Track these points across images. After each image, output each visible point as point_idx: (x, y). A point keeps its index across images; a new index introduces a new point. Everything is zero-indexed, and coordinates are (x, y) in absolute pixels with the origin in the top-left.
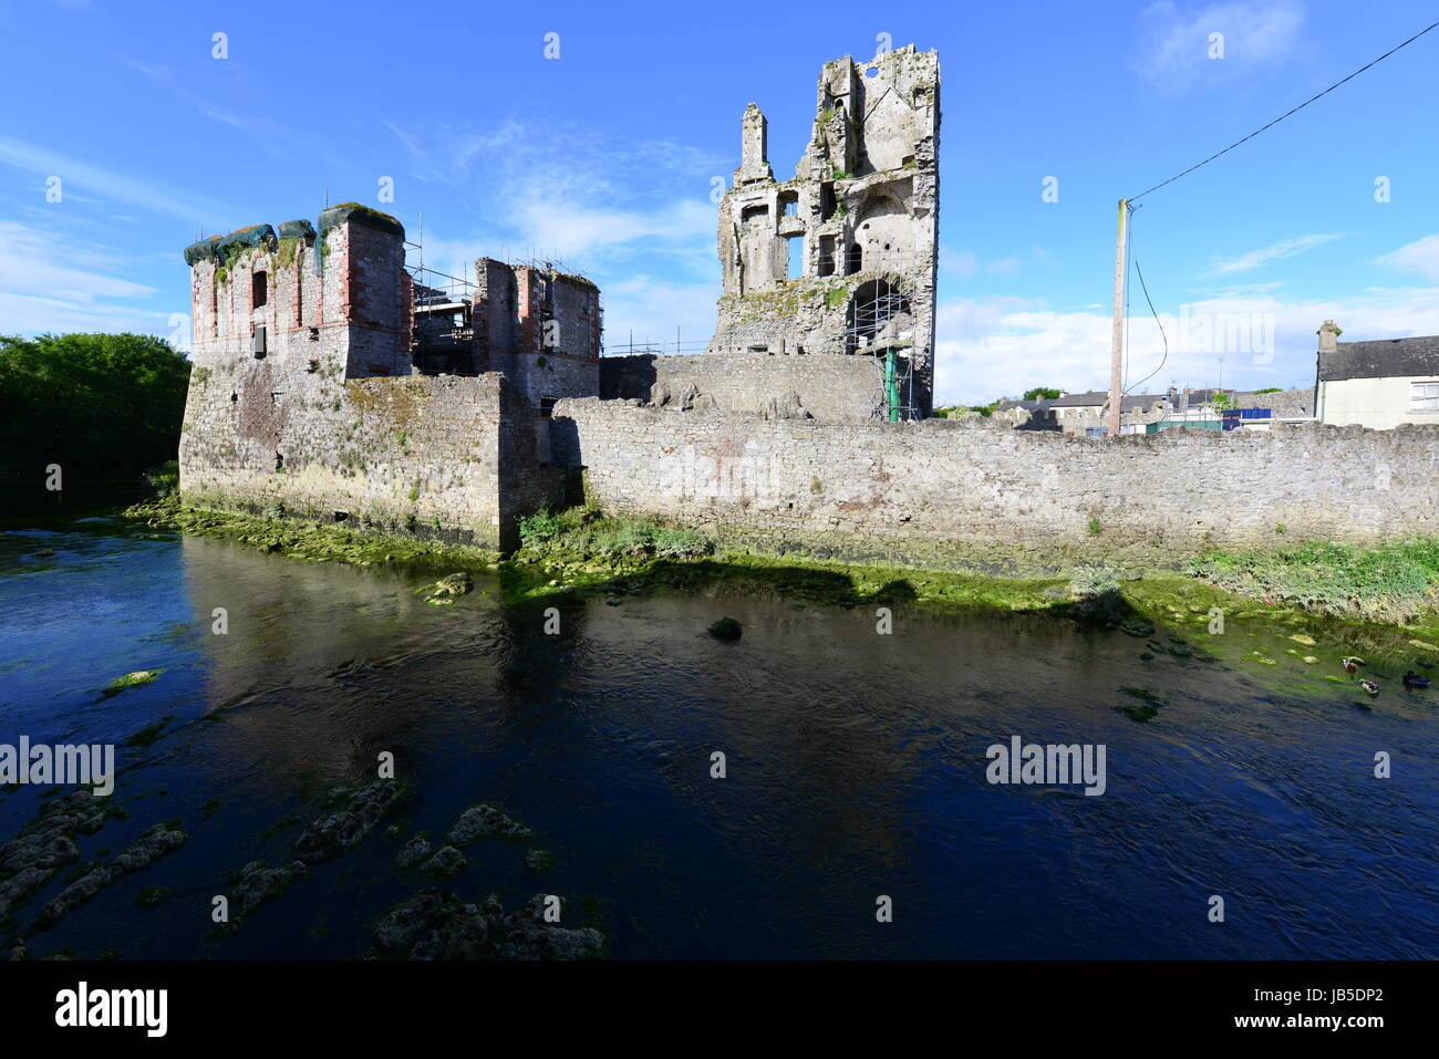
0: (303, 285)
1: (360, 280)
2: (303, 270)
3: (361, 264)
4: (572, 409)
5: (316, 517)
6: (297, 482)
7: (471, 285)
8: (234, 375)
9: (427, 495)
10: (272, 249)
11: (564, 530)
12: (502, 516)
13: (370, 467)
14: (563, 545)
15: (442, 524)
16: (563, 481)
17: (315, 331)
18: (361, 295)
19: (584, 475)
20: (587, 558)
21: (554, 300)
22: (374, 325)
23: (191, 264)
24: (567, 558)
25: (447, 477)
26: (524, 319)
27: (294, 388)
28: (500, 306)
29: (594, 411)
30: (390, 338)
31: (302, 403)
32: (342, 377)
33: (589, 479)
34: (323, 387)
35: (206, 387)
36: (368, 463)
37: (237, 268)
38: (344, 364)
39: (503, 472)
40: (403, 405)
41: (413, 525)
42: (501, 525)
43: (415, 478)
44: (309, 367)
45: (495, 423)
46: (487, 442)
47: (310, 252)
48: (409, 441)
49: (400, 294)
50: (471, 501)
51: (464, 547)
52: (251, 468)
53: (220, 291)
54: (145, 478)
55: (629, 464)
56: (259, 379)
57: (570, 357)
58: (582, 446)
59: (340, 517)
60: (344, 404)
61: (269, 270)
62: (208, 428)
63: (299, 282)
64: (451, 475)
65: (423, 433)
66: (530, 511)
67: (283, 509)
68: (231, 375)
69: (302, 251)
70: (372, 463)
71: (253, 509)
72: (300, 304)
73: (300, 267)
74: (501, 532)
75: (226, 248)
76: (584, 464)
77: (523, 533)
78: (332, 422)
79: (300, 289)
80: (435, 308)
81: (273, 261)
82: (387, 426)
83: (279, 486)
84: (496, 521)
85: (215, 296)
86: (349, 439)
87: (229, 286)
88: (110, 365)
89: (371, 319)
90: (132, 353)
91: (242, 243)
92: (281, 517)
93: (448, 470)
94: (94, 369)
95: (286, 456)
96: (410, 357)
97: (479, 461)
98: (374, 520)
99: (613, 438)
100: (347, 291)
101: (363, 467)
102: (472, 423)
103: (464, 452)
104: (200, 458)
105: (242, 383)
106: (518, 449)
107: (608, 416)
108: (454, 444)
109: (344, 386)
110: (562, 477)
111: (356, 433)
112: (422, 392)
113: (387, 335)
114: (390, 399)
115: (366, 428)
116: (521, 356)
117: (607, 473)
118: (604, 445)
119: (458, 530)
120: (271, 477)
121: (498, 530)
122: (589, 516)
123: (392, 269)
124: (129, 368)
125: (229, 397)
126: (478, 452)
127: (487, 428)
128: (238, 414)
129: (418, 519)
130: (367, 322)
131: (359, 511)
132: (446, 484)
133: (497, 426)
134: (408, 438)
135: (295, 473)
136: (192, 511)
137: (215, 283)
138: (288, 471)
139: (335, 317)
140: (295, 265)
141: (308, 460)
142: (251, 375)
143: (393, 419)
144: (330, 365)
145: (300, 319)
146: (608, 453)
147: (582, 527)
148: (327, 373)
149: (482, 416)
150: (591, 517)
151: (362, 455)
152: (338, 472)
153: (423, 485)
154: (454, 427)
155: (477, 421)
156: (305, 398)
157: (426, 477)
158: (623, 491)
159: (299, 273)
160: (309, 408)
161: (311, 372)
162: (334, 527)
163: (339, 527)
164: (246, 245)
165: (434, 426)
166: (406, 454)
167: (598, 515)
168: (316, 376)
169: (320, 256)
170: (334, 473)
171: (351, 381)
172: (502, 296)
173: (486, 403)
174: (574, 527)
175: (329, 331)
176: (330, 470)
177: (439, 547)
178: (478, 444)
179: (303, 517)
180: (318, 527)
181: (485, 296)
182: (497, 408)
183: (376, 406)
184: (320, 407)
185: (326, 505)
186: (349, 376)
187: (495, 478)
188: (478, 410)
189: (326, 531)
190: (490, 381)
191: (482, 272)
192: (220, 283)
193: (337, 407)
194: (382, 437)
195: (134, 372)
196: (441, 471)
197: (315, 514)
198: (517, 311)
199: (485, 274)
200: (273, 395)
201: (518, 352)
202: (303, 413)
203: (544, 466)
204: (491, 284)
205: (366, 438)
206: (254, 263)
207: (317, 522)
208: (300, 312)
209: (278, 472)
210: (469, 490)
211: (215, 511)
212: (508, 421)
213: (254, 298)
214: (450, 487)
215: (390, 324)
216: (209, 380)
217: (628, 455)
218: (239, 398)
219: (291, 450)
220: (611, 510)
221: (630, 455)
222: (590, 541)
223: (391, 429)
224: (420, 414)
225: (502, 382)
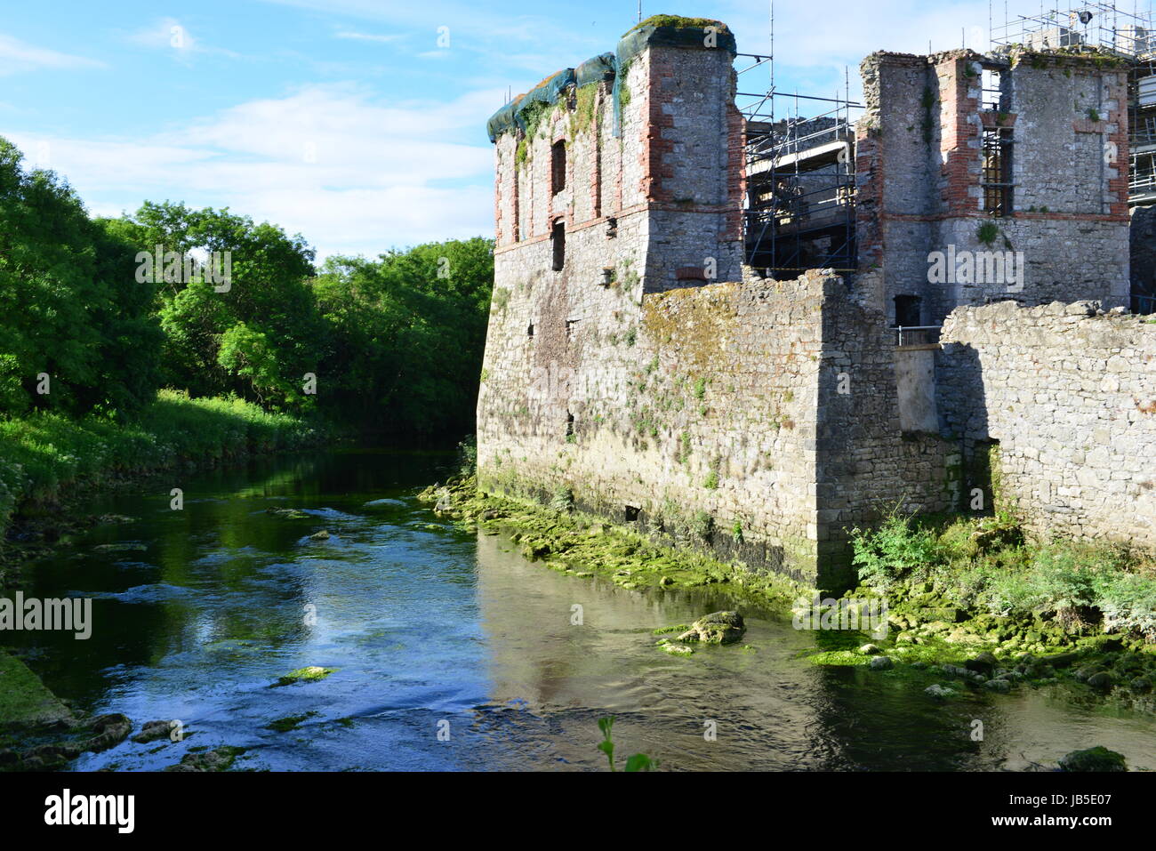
0: (603, 153)
1: (666, 134)
2: (603, 131)
3: (667, 109)
4: (971, 328)
5: (606, 513)
6: (587, 455)
7: (857, 105)
8: (531, 297)
9: (729, 483)
10: (571, 106)
11: (938, 560)
12: (822, 522)
13: (664, 435)
14: (929, 588)
15: (746, 533)
16: (954, 468)
17: (613, 222)
18: (667, 159)
19: (993, 457)
20: (962, 617)
21: (1016, 108)
22: (687, 204)
23: (494, 141)
24: (925, 612)
25: (752, 453)
26: (951, 155)
27: (589, 312)
28: (907, 136)
29: (1008, 331)
30: (711, 222)
31: (596, 335)
32: (638, 291)
33: (1002, 464)
34: (618, 310)
35: (505, 316)
36: (661, 429)
37: (537, 139)
38: (641, 272)
39: (823, 446)
40: (705, 332)
41: (711, 534)
42: (820, 541)
43: (714, 454)
44: (602, 279)
45: (814, 359)
46: (803, 392)
47: (609, 100)
48: (710, 393)
49: (725, 146)
50: (782, 495)
51: (772, 574)
52: (543, 434)
53: (521, 175)
54: (461, 448)
55: (1073, 435)
56: (554, 302)
57: (1055, 215)
58: (991, 399)
59: (631, 514)
60: (639, 335)
61: (568, 138)
62: (504, 377)
63: (599, 150)
64: (757, 451)
65: (726, 377)
66: (872, 521)
67: (572, 498)
68: (529, 296)
69: (601, 102)
70: (665, 428)
71: (544, 497)
72: (599, 183)
73: (599, 127)
74: (819, 552)
75: (525, 111)
76: (992, 434)
77: (858, 559)
78: (625, 363)
79: (599, 159)
80: (805, 155)
81: (572, 122)
82: (685, 368)
83: (569, 462)
84: (812, 532)
85: (517, 182)
86: (642, 389)
87: (529, 166)
88: (452, 287)
89: (682, 195)
90: (478, 266)
91: (541, 103)
92: (570, 509)
93: (753, 441)
94: (431, 294)
95: (576, 417)
96: (740, 250)
97: (791, 425)
98: (667, 523)
99: (1043, 383)
100: (647, 156)
101: (655, 435)
102: (785, 360)
103: (774, 411)
104: (496, 419)
105: (538, 308)
106: (856, 405)
107: (1034, 340)
108: (761, 397)
109: (640, 305)
110: (951, 460)
111: (650, 381)
112: (727, 311)
113: (707, 217)
114: (690, 324)
115: (661, 372)
116: (945, 224)
117: (1032, 452)
118: (1026, 397)
119: (764, 546)
120: (561, 448)
121: (815, 549)
122: (993, 537)
123: (716, 107)
124: (471, 289)
125: (525, 330)
126: (791, 409)
127: (804, 369)
128: (533, 354)
129: (717, 522)
130: (676, 201)
131: (650, 506)
132: (751, 465)
133: (818, 363)
134: (708, 389)
135: (586, 444)
136: (486, 496)
137: (516, 164)
138: (578, 439)
139: (635, 198)
140: (593, 126)
141: (598, 424)
142: (547, 296)
143: (692, 357)
144: (627, 274)
145: (598, 207)
146: (1035, 412)
147: (974, 557)
148: (623, 286)
149: (798, 349)
150: (997, 541)
151: (655, 415)
152: (629, 442)
153: (723, 464)
154: (762, 368)
155: (792, 356)
156: (600, 327)
157: (727, 454)
158: (1062, 491)
159: (599, 136)
160: (602, 343)
161: (607, 286)
162: (623, 530)
163: (627, 531)
164: (545, 104)
165: (740, 366)
166: (705, 414)
167: (1014, 537)
168: (612, 292)
169: (618, 107)
170: (625, 443)
171: (649, 297)
172: (910, 118)
173: (804, 325)
174: (957, 557)
175: (628, 221)
176: (621, 439)
177: (740, 571)
178: (790, 397)
179: (592, 512)
180: (606, 528)
181: (876, 124)
182: (818, 335)
183: (674, 336)
184: (613, 339)
185: (616, 495)
186: (648, 289)
187: (811, 456)
188: (793, 337)
189: (613, 535)
190: (811, 285)
191: (870, 81)
192: (521, 165)
193: (632, 340)
194: (679, 386)
195: (475, 295)
196: (745, 442)
197: (604, 508)
198: (939, 140)
199: (876, 84)
200: (568, 323)
201: (942, 219)
202: (597, 350)
203: (911, 437)
204: (887, 100)
205: (661, 388)
206: (554, 128)
207: (605, 521)
208: (599, 195)
209: (569, 441)
210: (778, 476)
211: (509, 498)
212: (838, 354)
213: (553, 180)
214: (755, 470)
215: (710, 197)
216: (509, 305)
217: (1069, 417)
218: (536, 331)
219: (582, 407)
220: (1039, 529)
221: (1072, 418)
222: (981, 587)
223: (689, 373)
224: (723, 347)
225: (828, 285)
